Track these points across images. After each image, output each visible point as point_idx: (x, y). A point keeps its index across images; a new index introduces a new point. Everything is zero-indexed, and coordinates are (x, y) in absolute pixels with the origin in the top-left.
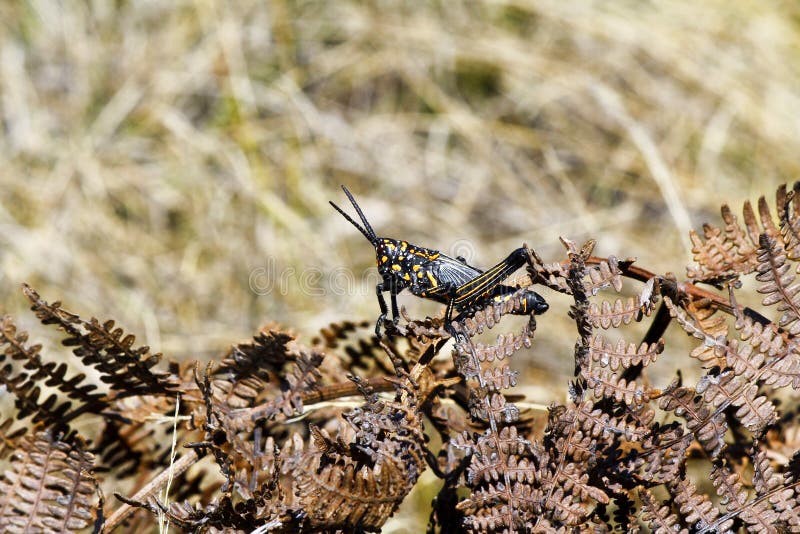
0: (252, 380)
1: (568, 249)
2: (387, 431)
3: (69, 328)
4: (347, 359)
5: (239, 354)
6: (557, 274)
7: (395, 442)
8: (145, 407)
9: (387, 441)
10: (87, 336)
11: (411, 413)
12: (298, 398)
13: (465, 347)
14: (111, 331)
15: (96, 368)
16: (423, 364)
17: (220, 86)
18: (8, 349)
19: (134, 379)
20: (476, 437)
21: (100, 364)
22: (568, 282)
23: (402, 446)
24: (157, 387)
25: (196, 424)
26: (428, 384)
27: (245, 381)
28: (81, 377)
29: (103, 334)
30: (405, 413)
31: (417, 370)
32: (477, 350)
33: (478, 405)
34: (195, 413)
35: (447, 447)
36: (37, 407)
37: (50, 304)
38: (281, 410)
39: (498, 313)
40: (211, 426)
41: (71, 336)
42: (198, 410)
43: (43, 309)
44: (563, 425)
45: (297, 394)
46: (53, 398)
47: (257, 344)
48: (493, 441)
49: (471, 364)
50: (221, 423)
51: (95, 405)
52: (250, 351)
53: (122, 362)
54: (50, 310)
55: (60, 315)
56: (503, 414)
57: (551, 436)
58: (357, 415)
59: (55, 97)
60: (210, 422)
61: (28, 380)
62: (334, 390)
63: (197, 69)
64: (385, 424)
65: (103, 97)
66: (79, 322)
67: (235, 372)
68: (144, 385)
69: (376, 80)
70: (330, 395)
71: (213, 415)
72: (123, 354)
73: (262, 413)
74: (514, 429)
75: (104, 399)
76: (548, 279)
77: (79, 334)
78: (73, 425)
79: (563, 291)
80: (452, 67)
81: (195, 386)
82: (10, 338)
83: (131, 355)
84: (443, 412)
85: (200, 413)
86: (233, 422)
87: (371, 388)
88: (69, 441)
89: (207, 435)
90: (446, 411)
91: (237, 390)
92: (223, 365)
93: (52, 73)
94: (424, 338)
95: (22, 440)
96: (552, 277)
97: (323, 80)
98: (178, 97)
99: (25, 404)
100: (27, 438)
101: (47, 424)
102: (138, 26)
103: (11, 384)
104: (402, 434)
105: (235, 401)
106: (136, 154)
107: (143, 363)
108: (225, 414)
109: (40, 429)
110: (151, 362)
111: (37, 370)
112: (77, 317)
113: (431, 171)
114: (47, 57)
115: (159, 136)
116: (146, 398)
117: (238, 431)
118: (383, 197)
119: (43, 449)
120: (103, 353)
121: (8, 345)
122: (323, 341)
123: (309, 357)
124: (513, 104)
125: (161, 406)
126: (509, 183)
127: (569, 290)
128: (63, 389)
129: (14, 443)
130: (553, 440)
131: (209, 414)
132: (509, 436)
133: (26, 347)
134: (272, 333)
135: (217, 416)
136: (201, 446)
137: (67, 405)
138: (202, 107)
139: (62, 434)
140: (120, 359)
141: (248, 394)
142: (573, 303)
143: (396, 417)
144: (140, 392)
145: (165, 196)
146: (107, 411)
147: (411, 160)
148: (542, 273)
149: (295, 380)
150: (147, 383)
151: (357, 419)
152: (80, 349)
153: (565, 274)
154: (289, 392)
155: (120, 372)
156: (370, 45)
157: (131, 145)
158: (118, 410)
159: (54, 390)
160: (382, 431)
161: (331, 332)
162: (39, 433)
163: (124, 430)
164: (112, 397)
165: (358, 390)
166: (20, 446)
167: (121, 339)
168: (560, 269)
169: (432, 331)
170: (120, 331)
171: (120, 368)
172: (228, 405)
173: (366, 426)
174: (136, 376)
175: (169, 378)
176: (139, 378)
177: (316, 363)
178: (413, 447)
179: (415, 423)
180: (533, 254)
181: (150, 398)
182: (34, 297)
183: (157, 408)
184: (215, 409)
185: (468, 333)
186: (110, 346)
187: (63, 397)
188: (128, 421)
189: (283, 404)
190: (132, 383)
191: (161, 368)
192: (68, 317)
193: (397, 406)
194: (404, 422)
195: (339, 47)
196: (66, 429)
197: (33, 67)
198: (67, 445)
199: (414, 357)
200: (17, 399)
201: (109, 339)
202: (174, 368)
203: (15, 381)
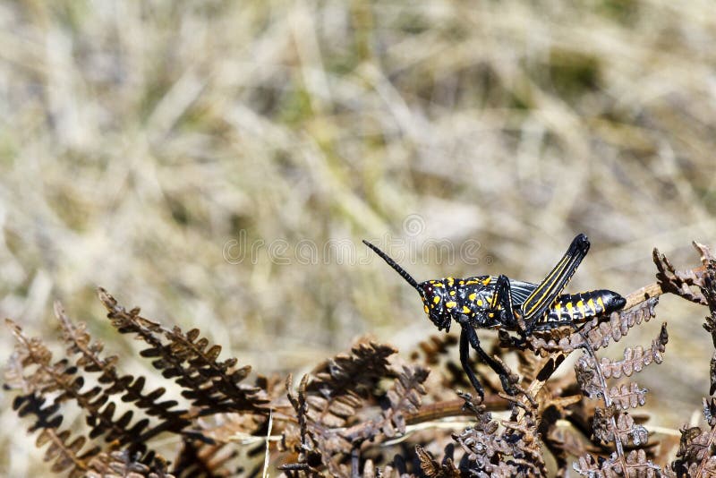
0: (349, 397)
1: (702, 254)
2: (502, 453)
3: (147, 337)
4: (449, 376)
5: (335, 368)
6: (690, 282)
7: (511, 466)
8: (229, 426)
9: (502, 465)
10: (169, 347)
11: (530, 434)
12: (400, 418)
13: (589, 362)
14: (195, 342)
15: (178, 382)
16: (541, 380)
17: (288, 77)
18: (80, 360)
19: (219, 394)
20: (601, 462)
21: (181, 377)
22: (703, 291)
23: (518, 471)
24: (244, 403)
25: (287, 444)
26: (544, 403)
27: (342, 398)
28: (160, 392)
29: (185, 344)
30: (523, 434)
31: (536, 386)
32: (602, 365)
33: (604, 426)
34: (287, 432)
35: (564, 473)
36: (112, 424)
37: (128, 311)
38: (382, 430)
39: (625, 324)
40: (305, 446)
41: (150, 346)
42: (289, 429)
43: (120, 317)
44: (697, 448)
45: (399, 413)
46: (129, 415)
47: (355, 357)
48: (619, 466)
49: (595, 380)
50: (316, 444)
51: (175, 422)
52: (347, 365)
53: (207, 375)
54: (128, 317)
55: (139, 323)
56: (631, 437)
57: (683, 462)
58: (469, 436)
59: (104, 89)
60: (304, 443)
61: (101, 393)
62: (439, 409)
63: (263, 59)
64: (500, 446)
65: (158, 89)
66: (161, 331)
67: (330, 388)
68: (230, 401)
69: (461, 73)
70: (434, 414)
71: (307, 435)
72: (207, 367)
73: (360, 434)
74: (642, 453)
75: (185, 416)
76: (681, 287)
77: (159, 344)
78: (151, 445)
79: (697, 301)
80: (546, 60)
81: (288, 403)
82: (83, 347)
83: (217, 368)
84: (559, 434)
85: (293, 432)
86: (328, 443)
87: (484, 406)
88: (147, 462)
89: (300, 457)
90: (562, 433)
91: (332, 408)
92: (317, 380)
93: (102, 62)
94: (542, 351)
95: (94, 461)
96: (685, 285)
97: (402, 72)
98: (242, 89)
99: (98, 421)
100: (101, 459)
101: (122, 443)
102: (197, 11)
103: (83, 399)
104: (519, 457)
105: (330, 419)
106: (196, 153)
107: (231, 376)
108: (319, 434)
109: (116, 448)
110: (239, 376)
111: (112, 384)
112: (158, 325)
113: (523, 174)
114: (97, 44)
115: (220, 134)
116: (230, 415)
117: (334, 453)
118: (469, 201)
119: (118, 470)
120: (186, 365)
121: (80, 355)
122: (423, 356)
123: (413, 372)
124: (613, 101)
125: (247, 424)
126: (610, 188)
127: (704, 299)
128: (140, 405)
129: (86, 464)
130: (685, 465)
131: (303, 434)
132: (637, 460)
133: (101, 358)
134: (372, 345)
135: (311, 435)
136: (292, 469)
137: (145, 423)
138: (268, 100)
139: (139, 453)
140: (203, 372)
141: (344, 413)
142: (710, 315)
143: (512, 438)
144: (224, 409)
145: (229, 198)
146: (188, 429)
147: (500, 161)
148: (673, 280)
149: (397, 397)
150: (233, 399)
151: (469, 440)
152: (160, 361)
153: (698, 282)
154: (390, 410)
155: (202, 387)
156: (456, 33)
157: (189, 142)
158: (200, 428)
159: (131, 406)
160: (497, 452)
161: (432, 346)
162: (115, 453)
163: (204, 451)
164: (193, 414)
165: (467, 410)
166: (93, 468)
167: (206, 351)
168: (694, 277)
169: (552, 344)
170: (205, 341)
171: (204, 382)
172: (322, 424)
173: (479, 447)
174: (221, 391)
175: (257, 394)
176: (224, 393)
177: (420, 378)
178: (532, 471)
179: (534, 445)
180: (665, 260)
181: (234, 416)
182: (111, 302)
183: (242, 427)
184: (310, 428)
185: (592, 346)
186: (194, 358)
187: (140, 414)
188: (210, 441)
189: (383, 424)
190: (217, 399)
191: (249, 383)
192: (148, 325)
193: (513, 426)
194: (521, 444)
195: (421, 35)
196: (143, 449)
197: (81, 54)
198: (145, 467)
199: (528, 374)
200: (89, 414)
201: (193, 350)
202: (262, 383)
203: (88, 395)
